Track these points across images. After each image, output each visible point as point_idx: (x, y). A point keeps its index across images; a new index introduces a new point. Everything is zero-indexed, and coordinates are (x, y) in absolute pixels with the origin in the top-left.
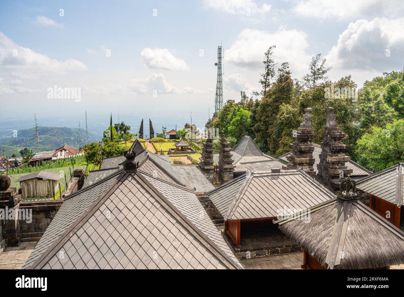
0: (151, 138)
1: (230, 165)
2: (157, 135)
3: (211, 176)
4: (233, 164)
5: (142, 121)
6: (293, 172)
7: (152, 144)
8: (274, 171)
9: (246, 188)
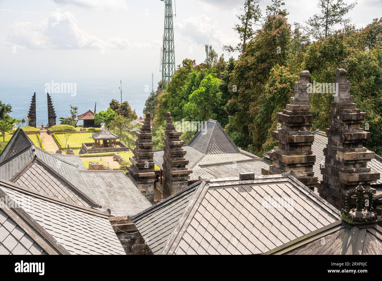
0: (50, 125)
1: (182, 170)
2: (61, 121)
3: (149, 189)
4: (187, 167)
5: (34, 97)
6: (276, 178)
7: (53, 136)
8: (244, 177)
9: (196, 207)
